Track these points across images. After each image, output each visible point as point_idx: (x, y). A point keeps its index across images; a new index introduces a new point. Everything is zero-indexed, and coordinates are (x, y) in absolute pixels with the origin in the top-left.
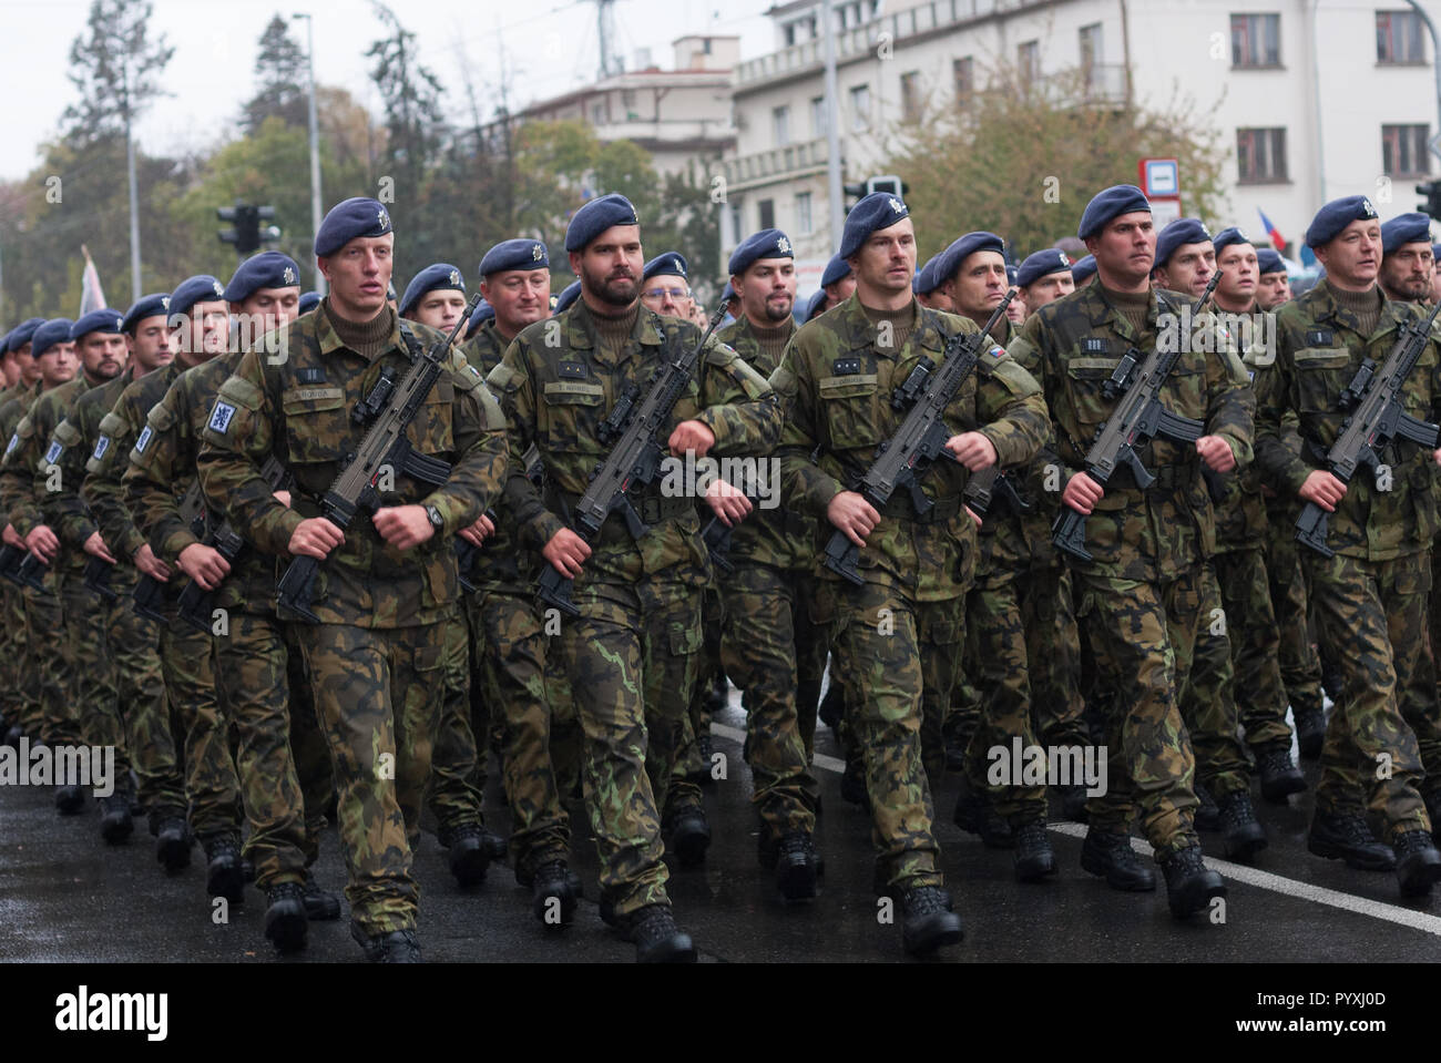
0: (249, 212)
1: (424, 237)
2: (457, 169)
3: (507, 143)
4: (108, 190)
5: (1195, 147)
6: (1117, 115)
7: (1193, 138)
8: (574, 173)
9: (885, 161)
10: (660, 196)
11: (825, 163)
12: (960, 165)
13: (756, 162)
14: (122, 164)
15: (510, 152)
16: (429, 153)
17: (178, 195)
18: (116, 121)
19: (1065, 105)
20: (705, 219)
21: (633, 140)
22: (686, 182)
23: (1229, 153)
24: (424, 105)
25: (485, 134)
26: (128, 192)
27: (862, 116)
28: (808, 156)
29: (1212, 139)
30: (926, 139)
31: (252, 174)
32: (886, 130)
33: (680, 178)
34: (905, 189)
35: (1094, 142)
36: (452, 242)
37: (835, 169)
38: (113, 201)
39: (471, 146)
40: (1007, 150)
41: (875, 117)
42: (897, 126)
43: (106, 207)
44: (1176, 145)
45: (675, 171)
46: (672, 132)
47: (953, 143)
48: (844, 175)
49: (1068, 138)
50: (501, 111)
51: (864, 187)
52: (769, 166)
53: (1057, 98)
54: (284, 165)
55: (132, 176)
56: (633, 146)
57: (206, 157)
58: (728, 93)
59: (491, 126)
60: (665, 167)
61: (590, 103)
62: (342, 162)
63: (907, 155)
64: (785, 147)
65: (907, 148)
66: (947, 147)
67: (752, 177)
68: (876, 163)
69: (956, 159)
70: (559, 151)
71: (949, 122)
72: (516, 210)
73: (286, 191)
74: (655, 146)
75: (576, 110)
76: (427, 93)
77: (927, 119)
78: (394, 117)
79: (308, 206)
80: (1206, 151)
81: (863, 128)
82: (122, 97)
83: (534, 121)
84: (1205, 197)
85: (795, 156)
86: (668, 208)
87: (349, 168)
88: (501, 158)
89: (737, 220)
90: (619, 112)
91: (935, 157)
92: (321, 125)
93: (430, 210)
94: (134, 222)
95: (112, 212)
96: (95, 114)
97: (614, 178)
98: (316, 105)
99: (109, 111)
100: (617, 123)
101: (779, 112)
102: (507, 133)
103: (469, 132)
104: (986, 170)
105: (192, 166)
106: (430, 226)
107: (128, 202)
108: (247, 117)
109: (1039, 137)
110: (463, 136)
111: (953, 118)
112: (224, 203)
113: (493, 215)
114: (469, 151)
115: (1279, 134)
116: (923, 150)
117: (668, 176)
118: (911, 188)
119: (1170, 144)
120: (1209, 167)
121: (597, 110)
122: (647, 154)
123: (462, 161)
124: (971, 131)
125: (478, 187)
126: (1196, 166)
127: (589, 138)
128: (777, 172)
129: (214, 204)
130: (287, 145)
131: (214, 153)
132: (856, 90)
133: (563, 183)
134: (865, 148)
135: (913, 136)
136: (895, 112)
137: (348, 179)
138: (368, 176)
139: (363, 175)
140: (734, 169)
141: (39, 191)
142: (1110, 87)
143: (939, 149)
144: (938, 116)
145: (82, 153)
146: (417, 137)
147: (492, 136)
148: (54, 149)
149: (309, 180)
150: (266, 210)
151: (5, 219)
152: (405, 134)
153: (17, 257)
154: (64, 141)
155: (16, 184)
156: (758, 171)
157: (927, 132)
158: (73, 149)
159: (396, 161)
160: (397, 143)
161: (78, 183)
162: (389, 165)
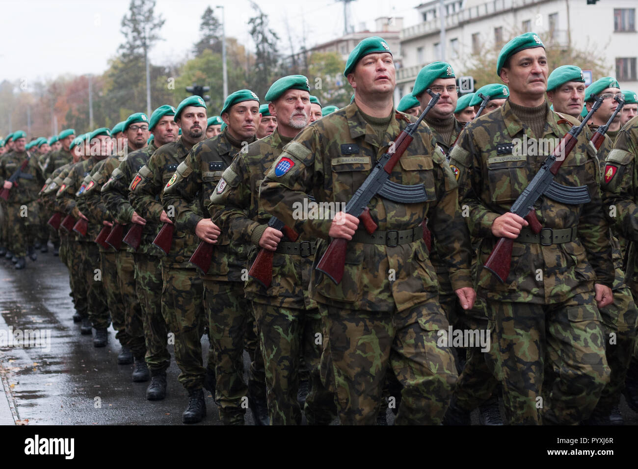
0: (199, 89)
3: (306, 62)
4: (137, 80)
5: (597, 65)
6: (564, 52)
7: (596, 61)
8: (333, 74)
9: (465, 70)
13: (410, 71)
14: (143, 69)
15: (306, 65)
16: (273, 65)
17: (167, 82)
18: (141, 50)
23: (612, 68)
24: (271, 45)
25: (296, 57)
26: (146, 80)
27: (457, 52)
29: (604, 61)
30: (482, 61)
31: (199, 73)
32: (465, 58)
34: (475, 82)
35: (553, 63)
38: (140, 84)
39: (290, 63)
41: (460, 51)
42: (470, 56)
43: (137, 86)
44: (589, 65)
47: (493, 63)
50: (303, 48)
54: (212, 70)
55: (148, 74)
57: (179, 66)
58: (398, 41)
59: (298, 55)
61: (340, 45)
62: (236, 69)
63: (474, 68)
65: (474, 65)
66: (490, 65)
67: (408, 77)
68: (461, 71)
70: (327, 65)
71: (492, 54)
73: (213, 80)
75: (334, 48)
76: (272, 40)
77: (483, 53)
78: (258, 50)
79: (222, 87)
80: (601, 67)
81: (456, 56)
82: (143, 40)
83: (316, 52)
87: (238, 72)
88: (303, 68)
89: (401, 94)
91: (487, 69)
92: (228, 54)
94: (149, 93)
95: (139, 89)
96: (132, 48)
98: (225, 44)
99: (138, 47)
101: (420, 49)
102: (305, 58)
103: (289, 57)
105: (173, 70)
107: (146, 84)
108: (196, 49)
110: (287, 58)
111: (494, 52)
112: (188, 85)
115: (634, 61)
116: (481, 66)
118: (478, 81)
119: (587, 64)
120: (602, 73)
121: (343, 48)
123: (286, 69)
126: (597, 73)
127: (339, 60)
129: (183, 85)
130: (212, 62)
131: (182, 65)
132: (453, 40)
133: (329, 79)
134: (456, 65)
135: (477, 60)
136: (469, 50)
137: (238, 77)
138: (247, 75)
139: (244, 74)
140: (400, 74)
141: (109, 79)
142: (562, 40)
143: (488, 66)
144: (488, 52)
145: (126, 64)
146: (268, 58)
147: (299, 58)
148: (114, 62)
149: (222, 76)
150: (206, 88)
151: (94, 90)
152: (263, 58)
153: (99, 106)
154: (118, 58)
155: (99, 77)
156: (410, 74)
157: (483, 58)
158: (123, 62)
159: (259, 68)
160: (260, 61)
161: (125, 76)
162: (257, 70)
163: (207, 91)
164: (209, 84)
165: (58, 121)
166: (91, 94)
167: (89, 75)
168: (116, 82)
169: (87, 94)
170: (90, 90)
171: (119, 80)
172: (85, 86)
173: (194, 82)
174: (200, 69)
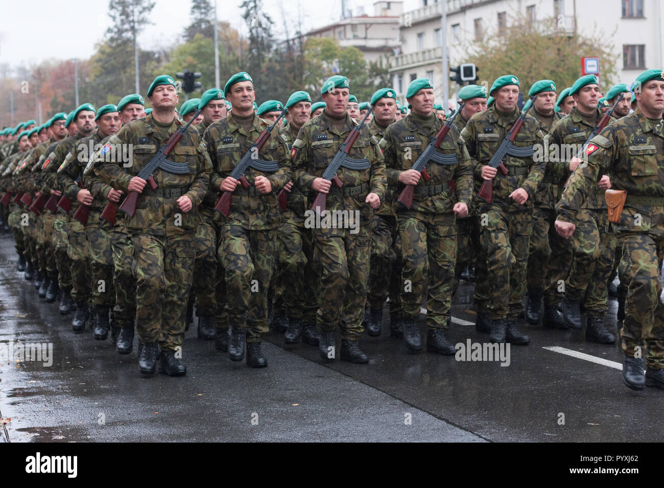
0: (190, 75)
1: (264, 87)
2: (279, 59)
3: (301, 47)
4: (125, 65)
5: (604, 53)
6: (569, 38)
7: (603, 49)
8: (329, 61)
9: (467, 57)
10: (367, 71)
11: (440, 58)
12: (500, 60)
13: (409, 57)
14: (132, 53)
15: (302, 51)
16: (267, 50)
17: (156, 67)
18: (129, 35)
19: (546, 34)
20: (386, 82)
21: (356, 47)
22: (379, 66)
23: (619, 55)
24: (265, 29)
25: (291, 43)
26: (135, 65)
27: (457, 37)
28: (432, 53)
29: (611, 49)
30: (485, 48)
31: (190, 59)
32: (467, 44)
33: (376, 64)
34: (477, 69)
35: (559, 50)
36: (276, 90)
37: (445, 61)
38: (128, 70)
39: (284, 48)
40: (520, 53)
41: (462, 38)
42: (472, 42)
43: (125, 72)
44: (595, 52)
45: (374, 61)
46: (373, 43)
47: (498, 50)
48: (449, 62)
49: (547, 49)
50: (298, 33)
51: (459, 68)
52: (415, 59)
53: (544, 30)
54: (204, 55)
55: (137, 59)
56: (356, 49)
57: (168, 51)
58: (397, 27)
59: (294, 39)
60: (369, 59)
61: (337, 30)
62: (229, 54)
63: (477, 55)
64: (422, 50)
65: (476, 52)
66: (494, 52)
67: (408, 64)
68: (462, 58)
69: (498, 57)
70: (323, 51)
71: (495, 41)
72: (304, 76)
73: (204, 66)
74: (364, 49)
75: (331, 33)
76: (266, 24)
78: (252, 34)
79: (213, 73)
80: (609, 55)
81: (457, 43)
82: (132, 24)
83: (313, 37)
84: (608, 75)
85: (427, 54)
86: (370, 77)
87: (231, 57)
88: (298, 53)
89: (400, 82)
90: (350, 34)
91: (489, 56)
92: (220, 39)
93: (267, 76)
94: (137, 79)
95: (127, 75)
96: (120, 32)
97: (347, 63)
98: (217, 29)
99: (126, 30)
100: (348, 39)
101: (420, 35)
102: (301, 43)
103: (284, 42)
104: (511, 61)
105: (163, 55)
106: (266, 84)
107: (134, 70)
108: (186, 34)
109: (535, 48)
110: (281, 43)
111: (497, 39)
112: (179, 71)
113: (294, 79)
114: (284, 50)
115: (642, 48)
116: (484, 53)
117: (371, 63)
118: (480, 69)
119: (593, 51)
120: (609, 62)
121: (340, 33)
122: (362, 53)
123: (281, 55)
124: (505, 45)
125: (288, 65)
126: (605, 61)
127: (336, 46)
128: (419, 62)
129: (174, 71)
130: (204, 47)
131: (172, 49)
132: (454, 26)
133: (325, 65)
134: (458, 51)
135: (479, 47)
136: (471, 36)
137: (231, 63)
138: (240, 60)
139: (237, 60)
140: (400, 60)
141: (96, 65)
142: (567, 26)
143: (491, 52)
144: (491, 38)
145: (115, 48)
146: (262, 43)
147: (294, 44)
148: (102, 47)
149: (214, 62)
150: (197, 74)
151: (80, 77)
152: (257, 43)
153: (86, 93)
154: (106, 43)
155: (85, 62)
156: (410, 61)
157: (485, 45)
158: (110, 47)
159: (253, 54)
160: (253, 46)
161: (113, 62)
162: (250, 56)
163: (198, 77)
164: (201, 70)
165: (43, 108)
166: (77, 80)
167: (75, 59)
168: (103, 67)
169: (73, 80)
170: (76, 74)
171: (106, 65)
172: (71, 72)
173: (186, 67)
174: (191, 54)
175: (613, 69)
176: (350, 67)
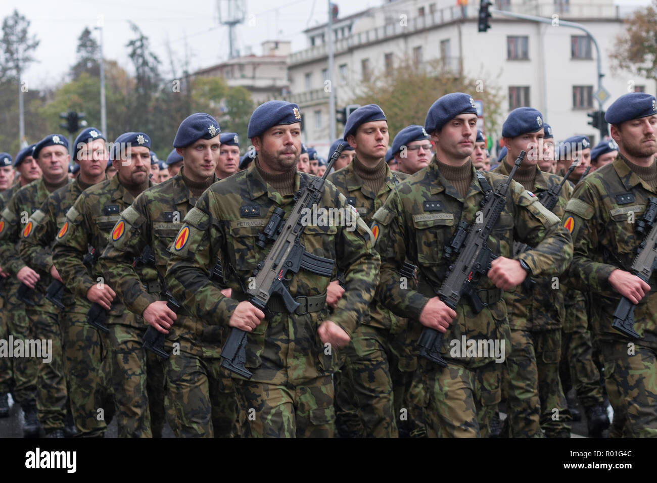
0: (74, 116)
1: (151, 127)
2: (166, 98)
3: (188, 87)
4: (9, 103)
5: (490, 94)
6: (456, 80)
7: (490, 90)
8: (217, 100)
9: (353, 97)
11: (328, 98)
12: (387, 100)
13: (297, 97)
14: (16, 92)
15: (189, 90)
16: (154, 89)
17: (41, 107)
18: (14, 73)
19: (433, 75)
21: (244, 86)
23: (504, 97)
24: (152, 69)
26: (19, 104)
27: (344, 78)
28: (320, 95)
29: (497, 91)
30: (371, 89)
31: (75, 98)
32: (355, 84)
35: (446, 91)
36: (162, 129)
37: (332, 101)
38: (12, 108)
40: (407, 94)
41: (349, 78)
42: (360, 83)
43: (9, 111)
46: (261, 83)
47: (384, 91)
48: (336, 104)
49: (435, 89)
50: (185, 72)
51: (345, 110)
52: (303, 99)
53: (431, 72)
54: (90, 94)
55: (21, 98)
56: (246, 91)
57: (54, 89)
58: (285, 66)
59: (180, 79)
60: (256, 99)
61: (225, 70)
62: (115, 93)
63: (364, 95)
64: (310, 91)
65: (364, 92)
66: (381, 92)
68: (350, 99)
69: (385, 97)
70: (211, 90)
71: (382, 81)
73: (90, 105)
74: (252, 89)
75: (218, 73)
76: (153, 63)
77: (373, 79)
78: (139, 73)
79: (99, 112)
80: (495, 96)
81: (344, 83)
82: (16, 62)
83: (200, 77)
84: (494, 115)
85: (315, 96)
87: (118, 96)
88: (185, 93)
90: (237, 73)
91: (376, 96)
92: (106, 78)
93: (154, 115)
94: (22, 117)
95: (11, 113)
96: (4, 70)
97: (235, 102)
98: (104, 67)
99: (11, 69)
100: (236, 79)
101: (308, 75)
102: (188, 82)
103: (171, 81)
104: (398, 103)
105: (48, 93)
106: (153, 123)
107: (19, 108)
108: (72, 72)
109: (421, 88)
110: (169, 82)
111: (383, 79)
112: (63, 111)
115: (527, 89)
116: (371, 93)
120: (496, 103)
121: (228, 73)
122: (249, 93)
123: (169, 94)
124: (392, 85)
125: (174, 105)
126: (489, 102)
127: (224, 85)
128: (306, 101)
129: (58, 111)
130: (90, 85)
131: (58, 89)
132: (342, 66)
133: (212, 104)
134: (345, 92)
135: (366, 87)
136: (358, 76)
137: (117, 102)
138: (126, 100)
139: (124, 99)
142: (454, 67)
143: (378, 93)
144: (378, 78)
146: (149, 83)
147: (181, 83)
149: (100, 101)
150: (82, 114)
152: (143, 82)
157: (373, 85)
160: (140, 85)
162: (136, 95)
163: (83, 118)
164: (86, 110)
173: (69, 108)
174: (76, 93)
175: (499, 111)
176: (237, 106)
